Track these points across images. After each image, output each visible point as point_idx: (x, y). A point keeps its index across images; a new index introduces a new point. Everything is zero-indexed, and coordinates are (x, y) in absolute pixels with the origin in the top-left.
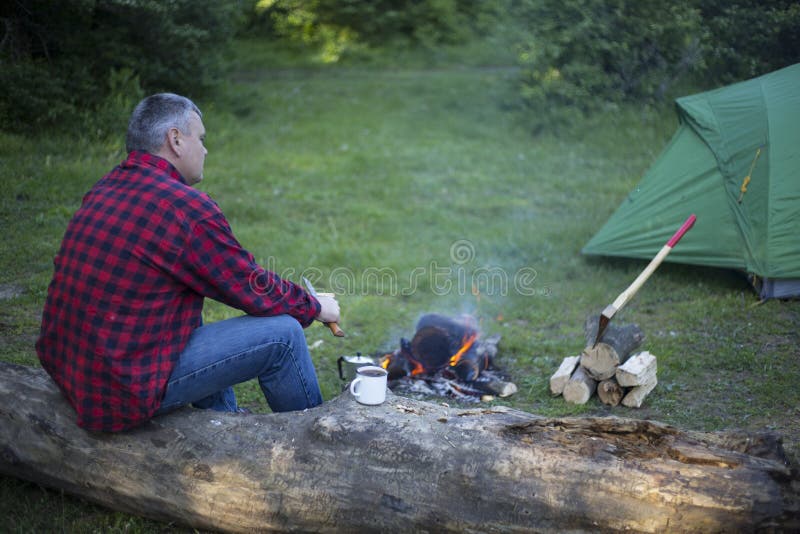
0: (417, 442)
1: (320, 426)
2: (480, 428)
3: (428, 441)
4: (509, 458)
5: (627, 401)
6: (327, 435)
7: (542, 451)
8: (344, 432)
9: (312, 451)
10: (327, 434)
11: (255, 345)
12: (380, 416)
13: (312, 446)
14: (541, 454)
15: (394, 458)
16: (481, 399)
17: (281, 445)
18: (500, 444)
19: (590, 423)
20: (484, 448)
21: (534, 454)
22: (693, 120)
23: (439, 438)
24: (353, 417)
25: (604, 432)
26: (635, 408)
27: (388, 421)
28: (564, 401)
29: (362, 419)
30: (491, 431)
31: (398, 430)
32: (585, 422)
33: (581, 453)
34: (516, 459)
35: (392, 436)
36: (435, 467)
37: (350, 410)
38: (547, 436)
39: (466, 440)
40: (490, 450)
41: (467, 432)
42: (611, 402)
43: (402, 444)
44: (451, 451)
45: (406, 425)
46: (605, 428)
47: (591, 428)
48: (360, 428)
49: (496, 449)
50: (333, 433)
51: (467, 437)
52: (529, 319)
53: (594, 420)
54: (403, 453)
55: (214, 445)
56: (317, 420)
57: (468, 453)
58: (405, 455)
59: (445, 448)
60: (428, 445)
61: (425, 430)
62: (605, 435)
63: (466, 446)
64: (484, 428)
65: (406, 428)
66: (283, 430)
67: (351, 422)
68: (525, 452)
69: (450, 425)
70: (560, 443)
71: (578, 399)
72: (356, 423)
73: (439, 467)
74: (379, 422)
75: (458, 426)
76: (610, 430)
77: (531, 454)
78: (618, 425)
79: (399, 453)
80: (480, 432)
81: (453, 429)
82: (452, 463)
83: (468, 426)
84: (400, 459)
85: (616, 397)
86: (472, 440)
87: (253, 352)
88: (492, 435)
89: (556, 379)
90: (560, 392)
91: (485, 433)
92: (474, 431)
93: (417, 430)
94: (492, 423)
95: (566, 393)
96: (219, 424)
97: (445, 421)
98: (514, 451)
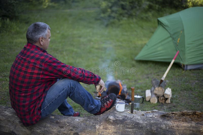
0: (138, 121)
1: (109, 119)
2: (154, 116)
3: (141, 121)
4: (164, 124)
6: (112, 121)
7: (173, 121)
8: (116, 120)
10: (111, 121)
12: (126, 115)
13: (108, 125)
14: (173, 122)
15: (132, 126)
16: (129, 104)
17: (98, 125)
18: (161, 120)
19: (181, 113)
20: (157, 122)
21: (171, 122)
22: (163, 24)
23: (144, 120)
24: (118, 116)
25: (185, 115)
27: (128, 116)
28: (150, 103)
29: (121, 116)
30: (157, 117)
31: (132, 118)
32: (180, 113)
33: (183, 121)
34: (166, 124)
35: (130, 120)
36: (144, 128)
37: (116, 114)
38: (172, 117)
39: (151, 120)
40: (159, 122)
41: (151, 117)
43: (134, 122)
44: (148, 123)
45: (133, 117)
46: (185, 114)
48: (121, 119)
49: (161, 122)
50: (113, 121)
51: (151, 119)
52: (129, 79)
53: (182, 112)
54: (134, 125)
55: (78, 126)
56: (108, 117)
57: (153, 124)
59: (146, 122)
60: (141, 122)
61: (139, 118)
62: (185, 116)
63: (152, 121)
64: (155, 116)
65: (134, 118)
66: (97, 120)
67: (118, 117)
68: (169, 122)
69: (146, 116)
70: (176, 119)
71: (154, 102)
74: (126, 117)
75: (148, 116)
76: (186, 114)
77: (170, 122)
78: (188, 113)
80: (154, 117)
81: (147, 117)
82: (149, 127)
83: (151, 116)
84: (134, 127)
85: (164, 101)
86: (153, 120)
88: (158, 118)
89: (147, 97)
90: (149, 100)
91: (156, 117)
92: (153, 117)
93: (137, 118)
94: (157, 115)
95: (151, 100)
96: (78, 120)
97: (143, 115)
98: (165, 122)
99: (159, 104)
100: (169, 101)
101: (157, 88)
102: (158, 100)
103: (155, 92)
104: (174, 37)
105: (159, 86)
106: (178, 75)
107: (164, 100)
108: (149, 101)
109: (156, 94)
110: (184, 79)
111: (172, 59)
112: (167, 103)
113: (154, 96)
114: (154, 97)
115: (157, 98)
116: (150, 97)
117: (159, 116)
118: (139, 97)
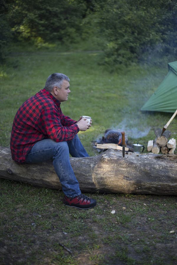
0: (132, 161)
1: (104, 158)
2: (149, 157)
3: (135, 161)
4: (158, 164)
5: (170, 152)
8: (111, 160)
9: (102, 165)
10: (106, 160)
13: (102, 164)
14: (167, 163)
15: (126, 166)
17: (93, 164)
18: (155, 161)
20: (151, 162)
21: (165, 163)
23: (138, 160)
24: (113, 156)
29: (115, 156)
30: (152, 158)
31: (126, 159)
34: (160, 164)
36: (138, 168)
38: (167, 159)
39: (145, 160)
40: (152, 162)
41: (145, 158)
42: (165, 153)
43: (128, 162)
44: (142, 163)
45: (128, 157)
48: (115, 159)
49: (154, 162)
50: (108, 160)
54: (128, 164)
55: (73, 165)
57: (147, 164)
58: (129, 165)
59: (140, 162)
60: (135, 162)
61: (134, 158)
63: (146, 162)
64: (150, 157)
65: (128, 158)
66: (92, 160)
67: (112, 157)
68: (162, 163)
69: (140, 157)
70: (171, 160)
71: (156, 152)
72: (114, 157)
73: (139, 168)
79: (127, 164)
81: (141, 158)
82: (142, 166)
84: (128, 166)
86: (147, 160)
88: (152, 159)
89: (149, 147)
90: (150, 150)
91: (150, 158)
92: (147, 158)
93: (131, 158)
94: (151, 156)
95: (152, 151)
96: (73, 159)
97: (138, 156)
98: (159, 162)
100: (172, 152)
101: (159, 138)
102: (160, 151)
103: (158, 141)
105: (162, 135)
107: (167, 150)
109: (158, 144)
113: (156, 146)
114: (156, 147)
115: (159, 148)
116: (152, 147)
117: (154, 157)
118: (139, 145)
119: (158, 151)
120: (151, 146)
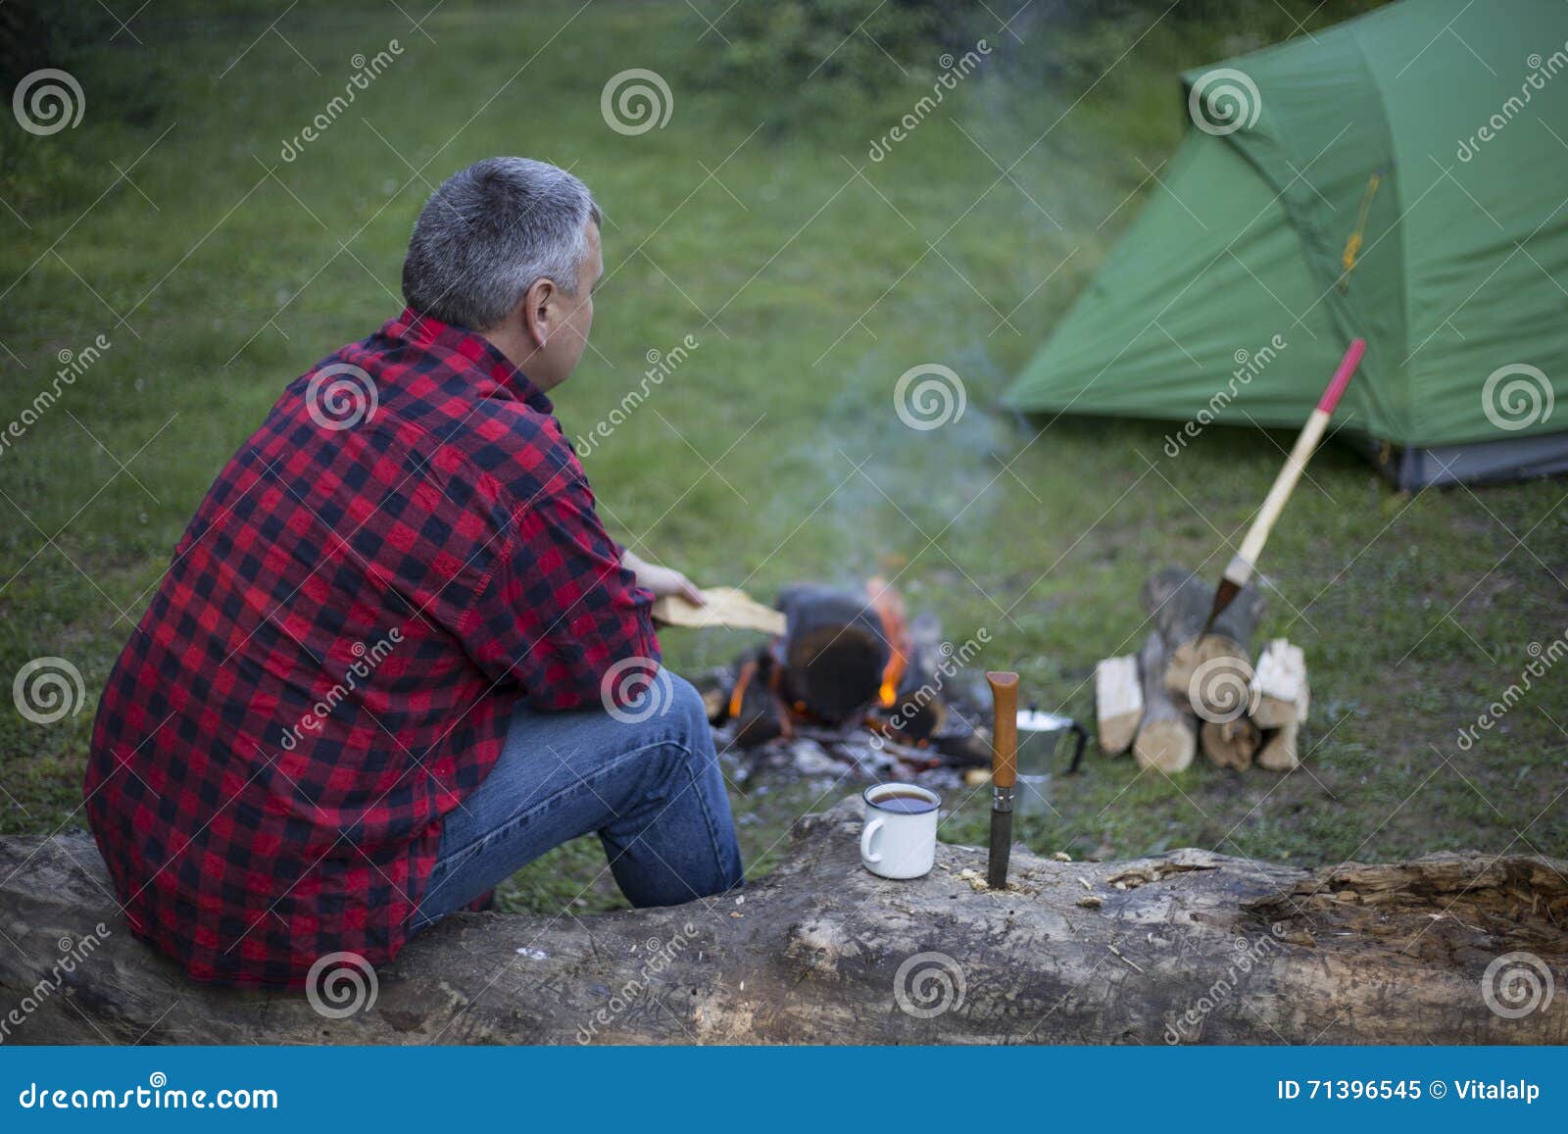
0: (1049, 967)
1: (808, 948)
2: (1184, 917)
3: (1073, 962)
4: (1272, 988)
5: (1272, 757)
6: (828, 967)
7: (1345, 961)
8: (868, 958)
9: (794, 1010)
10: (826, 966)
11: (612, 756)
12: (943, 908)
13: (793, 996)
14: (1343, 970)
15: (1000, 1010)
17: (713, 1000)
20: (1209, 967)
21: (1329, 974)
23: (1096, 952)
24: (879, 916)
26: (1286, 770)
27: (963, 918)
29: (902, 922)
30: (1212, 921)
31: (995, 941)
32: (1398, 876)
33: (1424, 957)
34: (1289, 987)
35: (984, 957)
36: (1099, 1022)
37: (863, 896)
38: (1337, 921)
39: (1162, 950)
40: (1222, 971)
41: (1157, 929)
42: (1235, 761)
43: (1015, 975)
44: (1132, 980)
45: (1010, 926)
46: (1443, 886)
47: (1413, 888)
48: (905, 942)
50: (842, 961)
51: (1160, 942)
53: (1420, 870)
54: (1018, 996)
55: (545, 1014)
56: (793, 930)
57: (1173, 984)
58: (1026, 1002)
59: (1116, 974)
60: (1076, 971)
61: (1058, 933)
63: (1167, 965)
64: (1194, 917)
65: (1014, 934)
66: (707, 958)
67: (877, 931)
68: (1306, 969)
69: (1111, 914)
70: (1372, 938)
71: (1170, 759)
72: (887, 931)
73: (1108, 1023)
74: (945, 922)
75: (1130, 915)
76: (1453, 887)
77: (1321, 974)
78: (1470, 875)
79: (1011, 996)
80: (1187, 928)
81: (1124, 924)
82: (1140, 1011)
83: (1156, 914)
84: (1014, 1011)
85: (1246, 750)
86: (1175, 950)
87: (610, 774)
88: (1218, 933)
89: (1114, 720)
90: (1122, 744)
91: (1199, 929)
92: (1173, 924)
93: (1039, 935)
95: (1139, 749)
96: (540, 955)
97: (1094, 906)
98: (1279, 969)
99: (1205, 777)
100: (1284, 753)
101: (1185, 650)
102: (1200, 748)
103: (1174, 677)
104: (1316, 220)
105: (1209, 628)
106: (1355, 535)
107: (1251, 739)
108: (1129, 751)
109: (1179, 697)
110: (1399, 563)
111: (1312, 402)
112: (1271, 771)
113: (1164, 710)
114: (1166, 721)
115: (1188, 725)
116: (1134, 721)
117: (1230, 913)
118: (1044, 722)
119: (1185, 755)
120: (1126, 717)
